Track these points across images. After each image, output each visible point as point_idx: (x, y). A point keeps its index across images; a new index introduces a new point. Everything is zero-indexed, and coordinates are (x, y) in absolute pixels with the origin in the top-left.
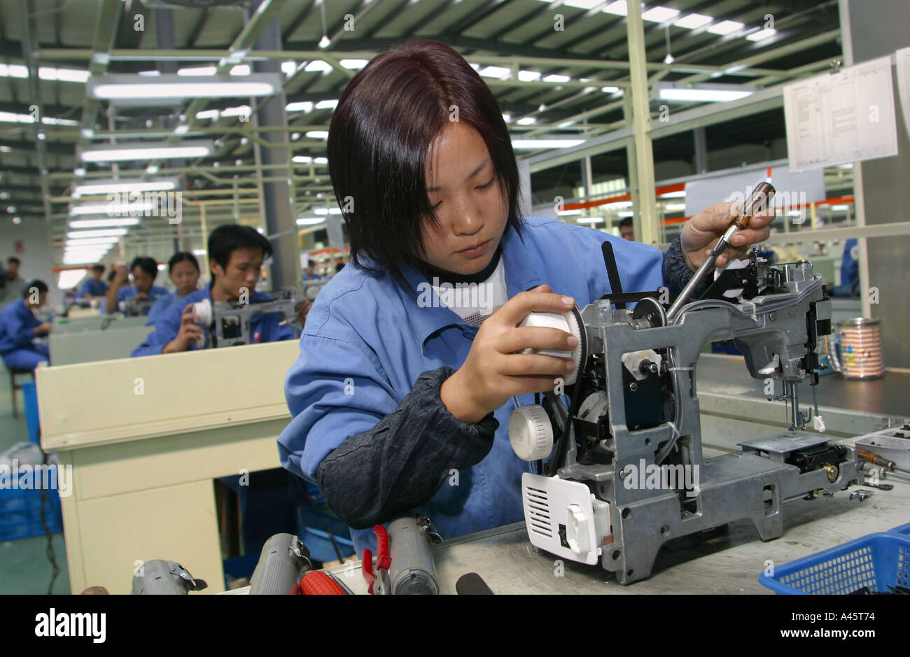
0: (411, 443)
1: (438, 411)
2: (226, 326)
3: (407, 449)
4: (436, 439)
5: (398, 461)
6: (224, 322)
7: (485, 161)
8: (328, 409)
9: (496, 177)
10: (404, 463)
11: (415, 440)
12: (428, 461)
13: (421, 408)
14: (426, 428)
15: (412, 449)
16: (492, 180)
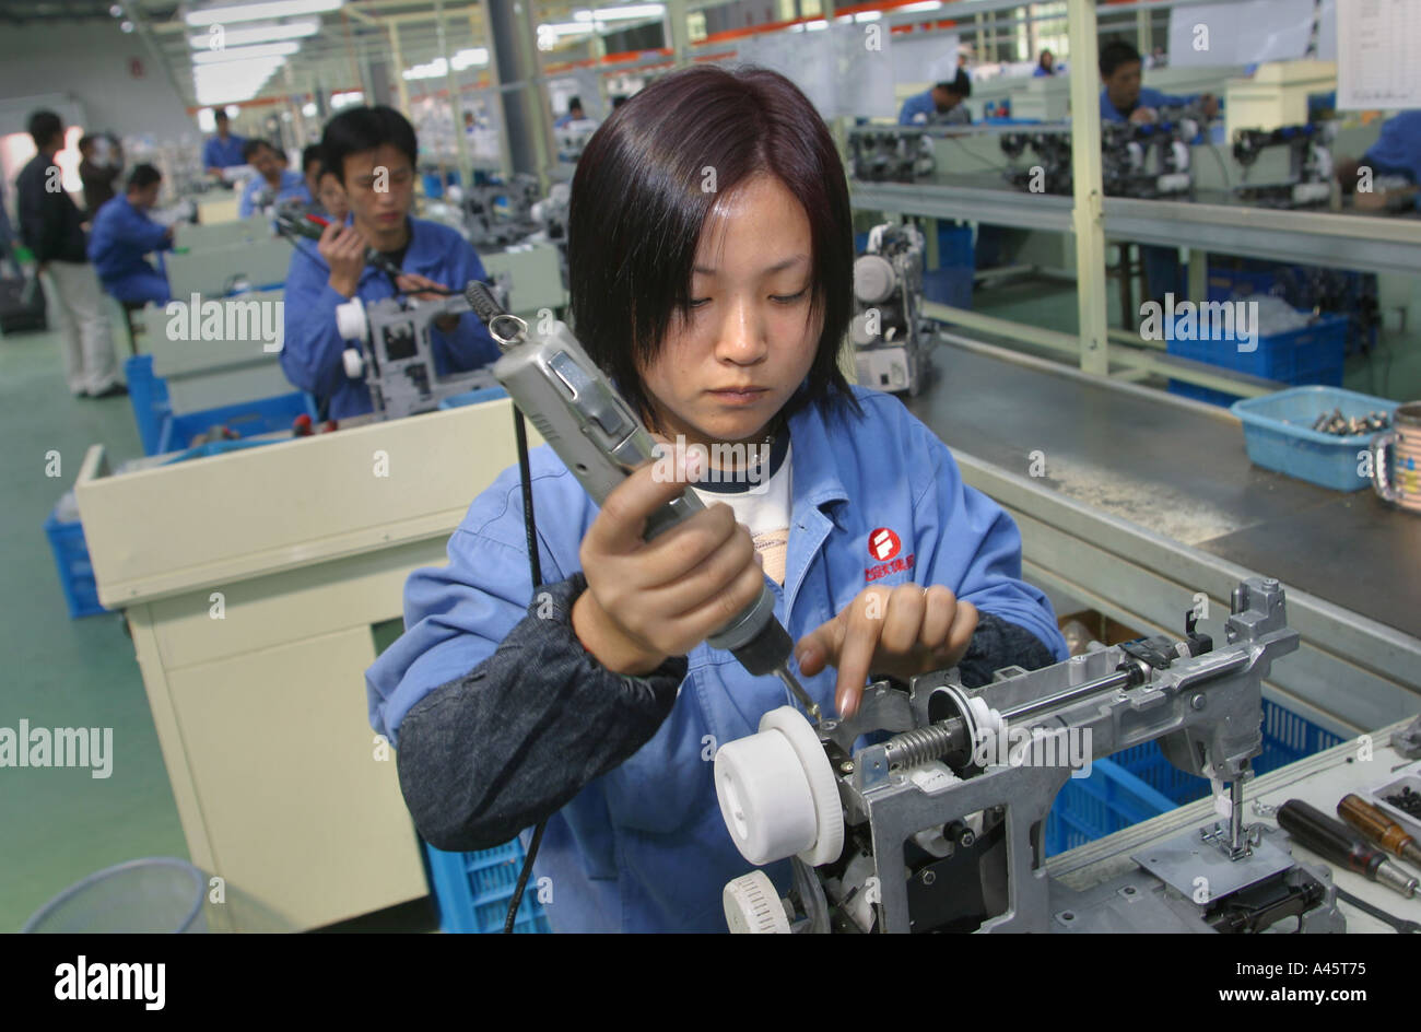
0: (530, 717)
1: (577, 670)
2: (390, 340)
3: (522, 724)
4: (577, 714)
5: (507, 742)
6: (386, 333)
7: (799, 257)
8: (450, 632)
9: (808, 293)
10: (517, 747)
11: (538, 714)
12: (561, 747)
13: (544, 665)
14: (558, 698)
15: (531, 727)
16: (799, 295)
